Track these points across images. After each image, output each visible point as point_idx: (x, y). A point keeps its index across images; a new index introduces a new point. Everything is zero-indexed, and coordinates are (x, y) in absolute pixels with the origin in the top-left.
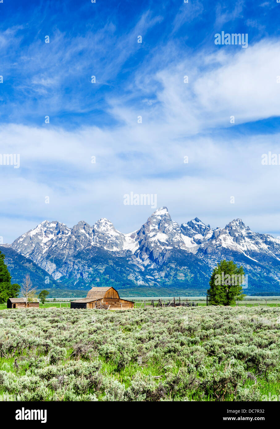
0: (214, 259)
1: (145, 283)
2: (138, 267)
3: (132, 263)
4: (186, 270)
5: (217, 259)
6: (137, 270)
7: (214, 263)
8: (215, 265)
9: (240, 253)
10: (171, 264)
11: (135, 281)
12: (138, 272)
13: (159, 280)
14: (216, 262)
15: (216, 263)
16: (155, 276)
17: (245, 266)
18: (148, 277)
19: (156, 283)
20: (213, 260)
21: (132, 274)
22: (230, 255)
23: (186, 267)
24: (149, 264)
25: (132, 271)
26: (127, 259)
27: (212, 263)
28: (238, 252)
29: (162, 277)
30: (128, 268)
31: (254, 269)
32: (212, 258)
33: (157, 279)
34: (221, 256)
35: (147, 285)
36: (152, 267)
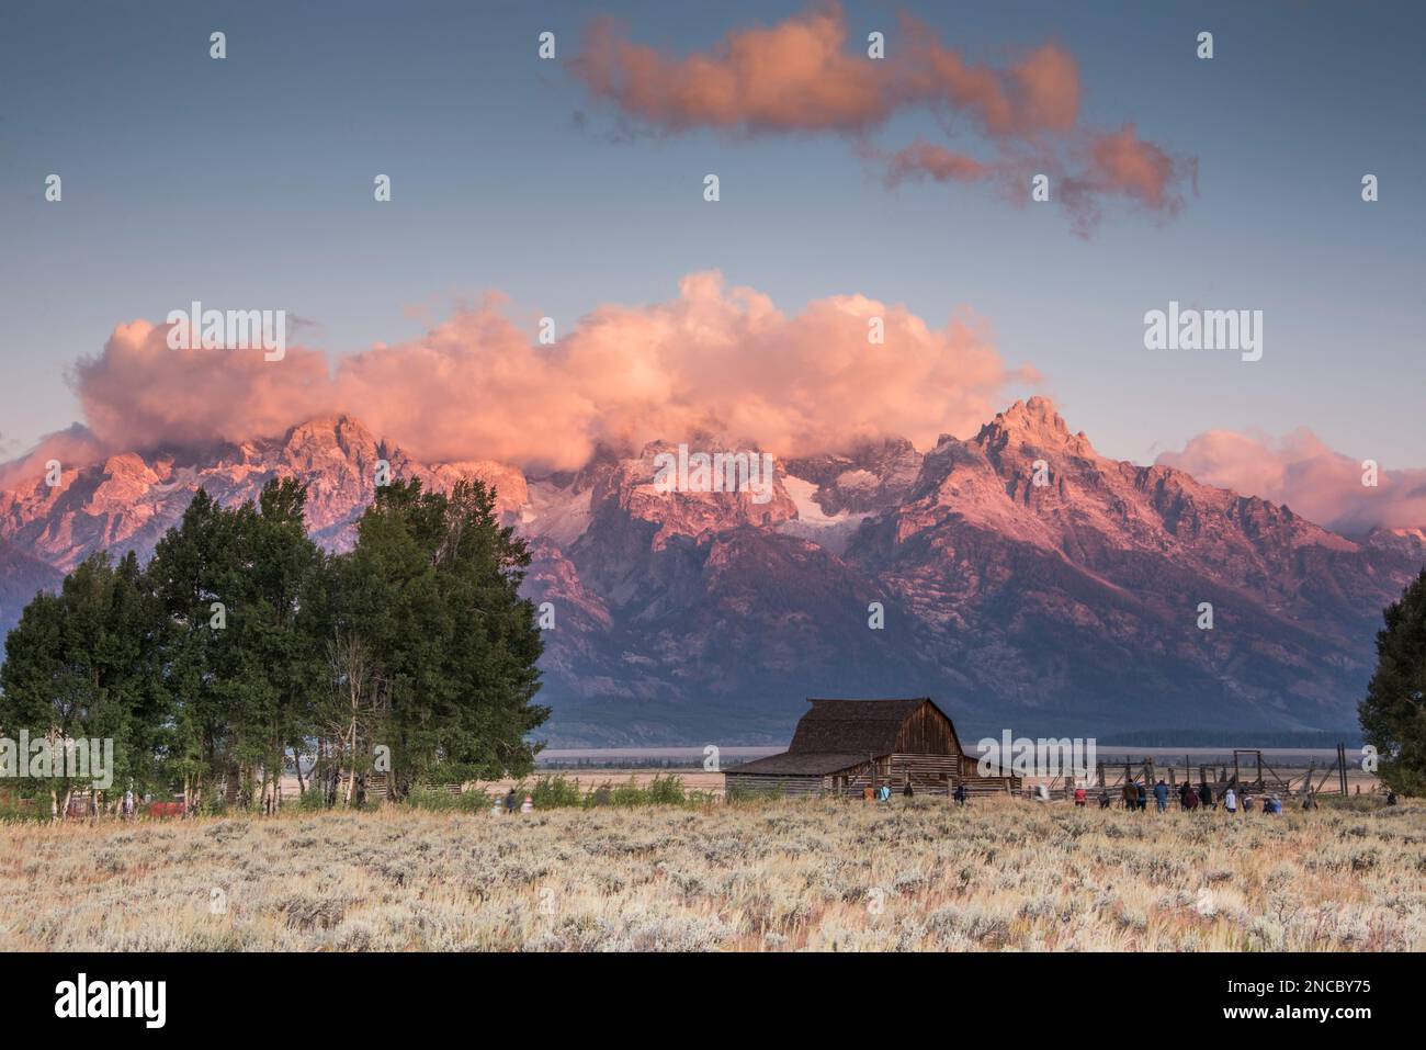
0: (923, 578)
1: (615, 683)
2: (585, 613)
3: (559, 595)
4: (802, 627)
5: (938, 578)
6: (583, 627)
7: (927, 596)
8: (928, 605)
9: (1044, 552)
10: (734, 600)
11: (571, 675)
12: (587, 635)
13: (680, 672)
14: (934, 592)
15: (933, 598)
16: (661, 653)
17: (1065, 610)
18: (634, 659)
19: (667, 684)
20: (920, 581)
22: (1000, 559)
23: (799, 616)
24: (636, 599)
26: (538, 579)
27: (918, 595)
28: (1035, 547)
29: (694, 659)
31: (1108, 623)
32: (918, 577)
33: (673, 668)
34: (958, 565)
35: (627, 693)
36: (650, 612)
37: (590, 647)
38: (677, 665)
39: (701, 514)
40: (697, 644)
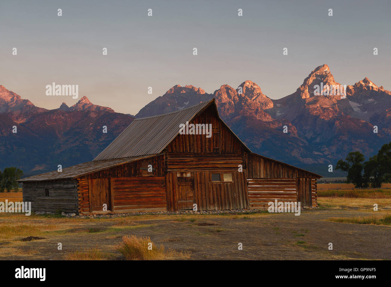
1: (313, 160)
2: (301, 141)
3: (293, 136)
4: (364, 144)
6: (301, 145)
10: (343, 136)
11: (300, 158)
12: (303, 147)
16: (324, 151)
18: (316, 153)
19: (327, 160)
21: (297, 150)
23: (362, 141)
24: (313, 136)
25: (296, 146)
29: (333, 153)
30: (290, 143)
33: (327, 156)
35: (316, 162)
36: (318, 140)
37: (304, 150)
38: (329, 154)
39: (329, 113)
40: (334, 149)
